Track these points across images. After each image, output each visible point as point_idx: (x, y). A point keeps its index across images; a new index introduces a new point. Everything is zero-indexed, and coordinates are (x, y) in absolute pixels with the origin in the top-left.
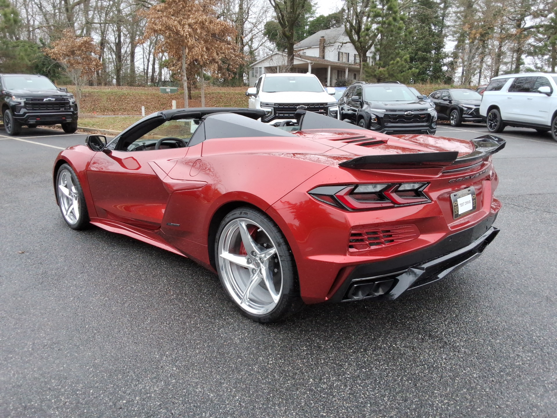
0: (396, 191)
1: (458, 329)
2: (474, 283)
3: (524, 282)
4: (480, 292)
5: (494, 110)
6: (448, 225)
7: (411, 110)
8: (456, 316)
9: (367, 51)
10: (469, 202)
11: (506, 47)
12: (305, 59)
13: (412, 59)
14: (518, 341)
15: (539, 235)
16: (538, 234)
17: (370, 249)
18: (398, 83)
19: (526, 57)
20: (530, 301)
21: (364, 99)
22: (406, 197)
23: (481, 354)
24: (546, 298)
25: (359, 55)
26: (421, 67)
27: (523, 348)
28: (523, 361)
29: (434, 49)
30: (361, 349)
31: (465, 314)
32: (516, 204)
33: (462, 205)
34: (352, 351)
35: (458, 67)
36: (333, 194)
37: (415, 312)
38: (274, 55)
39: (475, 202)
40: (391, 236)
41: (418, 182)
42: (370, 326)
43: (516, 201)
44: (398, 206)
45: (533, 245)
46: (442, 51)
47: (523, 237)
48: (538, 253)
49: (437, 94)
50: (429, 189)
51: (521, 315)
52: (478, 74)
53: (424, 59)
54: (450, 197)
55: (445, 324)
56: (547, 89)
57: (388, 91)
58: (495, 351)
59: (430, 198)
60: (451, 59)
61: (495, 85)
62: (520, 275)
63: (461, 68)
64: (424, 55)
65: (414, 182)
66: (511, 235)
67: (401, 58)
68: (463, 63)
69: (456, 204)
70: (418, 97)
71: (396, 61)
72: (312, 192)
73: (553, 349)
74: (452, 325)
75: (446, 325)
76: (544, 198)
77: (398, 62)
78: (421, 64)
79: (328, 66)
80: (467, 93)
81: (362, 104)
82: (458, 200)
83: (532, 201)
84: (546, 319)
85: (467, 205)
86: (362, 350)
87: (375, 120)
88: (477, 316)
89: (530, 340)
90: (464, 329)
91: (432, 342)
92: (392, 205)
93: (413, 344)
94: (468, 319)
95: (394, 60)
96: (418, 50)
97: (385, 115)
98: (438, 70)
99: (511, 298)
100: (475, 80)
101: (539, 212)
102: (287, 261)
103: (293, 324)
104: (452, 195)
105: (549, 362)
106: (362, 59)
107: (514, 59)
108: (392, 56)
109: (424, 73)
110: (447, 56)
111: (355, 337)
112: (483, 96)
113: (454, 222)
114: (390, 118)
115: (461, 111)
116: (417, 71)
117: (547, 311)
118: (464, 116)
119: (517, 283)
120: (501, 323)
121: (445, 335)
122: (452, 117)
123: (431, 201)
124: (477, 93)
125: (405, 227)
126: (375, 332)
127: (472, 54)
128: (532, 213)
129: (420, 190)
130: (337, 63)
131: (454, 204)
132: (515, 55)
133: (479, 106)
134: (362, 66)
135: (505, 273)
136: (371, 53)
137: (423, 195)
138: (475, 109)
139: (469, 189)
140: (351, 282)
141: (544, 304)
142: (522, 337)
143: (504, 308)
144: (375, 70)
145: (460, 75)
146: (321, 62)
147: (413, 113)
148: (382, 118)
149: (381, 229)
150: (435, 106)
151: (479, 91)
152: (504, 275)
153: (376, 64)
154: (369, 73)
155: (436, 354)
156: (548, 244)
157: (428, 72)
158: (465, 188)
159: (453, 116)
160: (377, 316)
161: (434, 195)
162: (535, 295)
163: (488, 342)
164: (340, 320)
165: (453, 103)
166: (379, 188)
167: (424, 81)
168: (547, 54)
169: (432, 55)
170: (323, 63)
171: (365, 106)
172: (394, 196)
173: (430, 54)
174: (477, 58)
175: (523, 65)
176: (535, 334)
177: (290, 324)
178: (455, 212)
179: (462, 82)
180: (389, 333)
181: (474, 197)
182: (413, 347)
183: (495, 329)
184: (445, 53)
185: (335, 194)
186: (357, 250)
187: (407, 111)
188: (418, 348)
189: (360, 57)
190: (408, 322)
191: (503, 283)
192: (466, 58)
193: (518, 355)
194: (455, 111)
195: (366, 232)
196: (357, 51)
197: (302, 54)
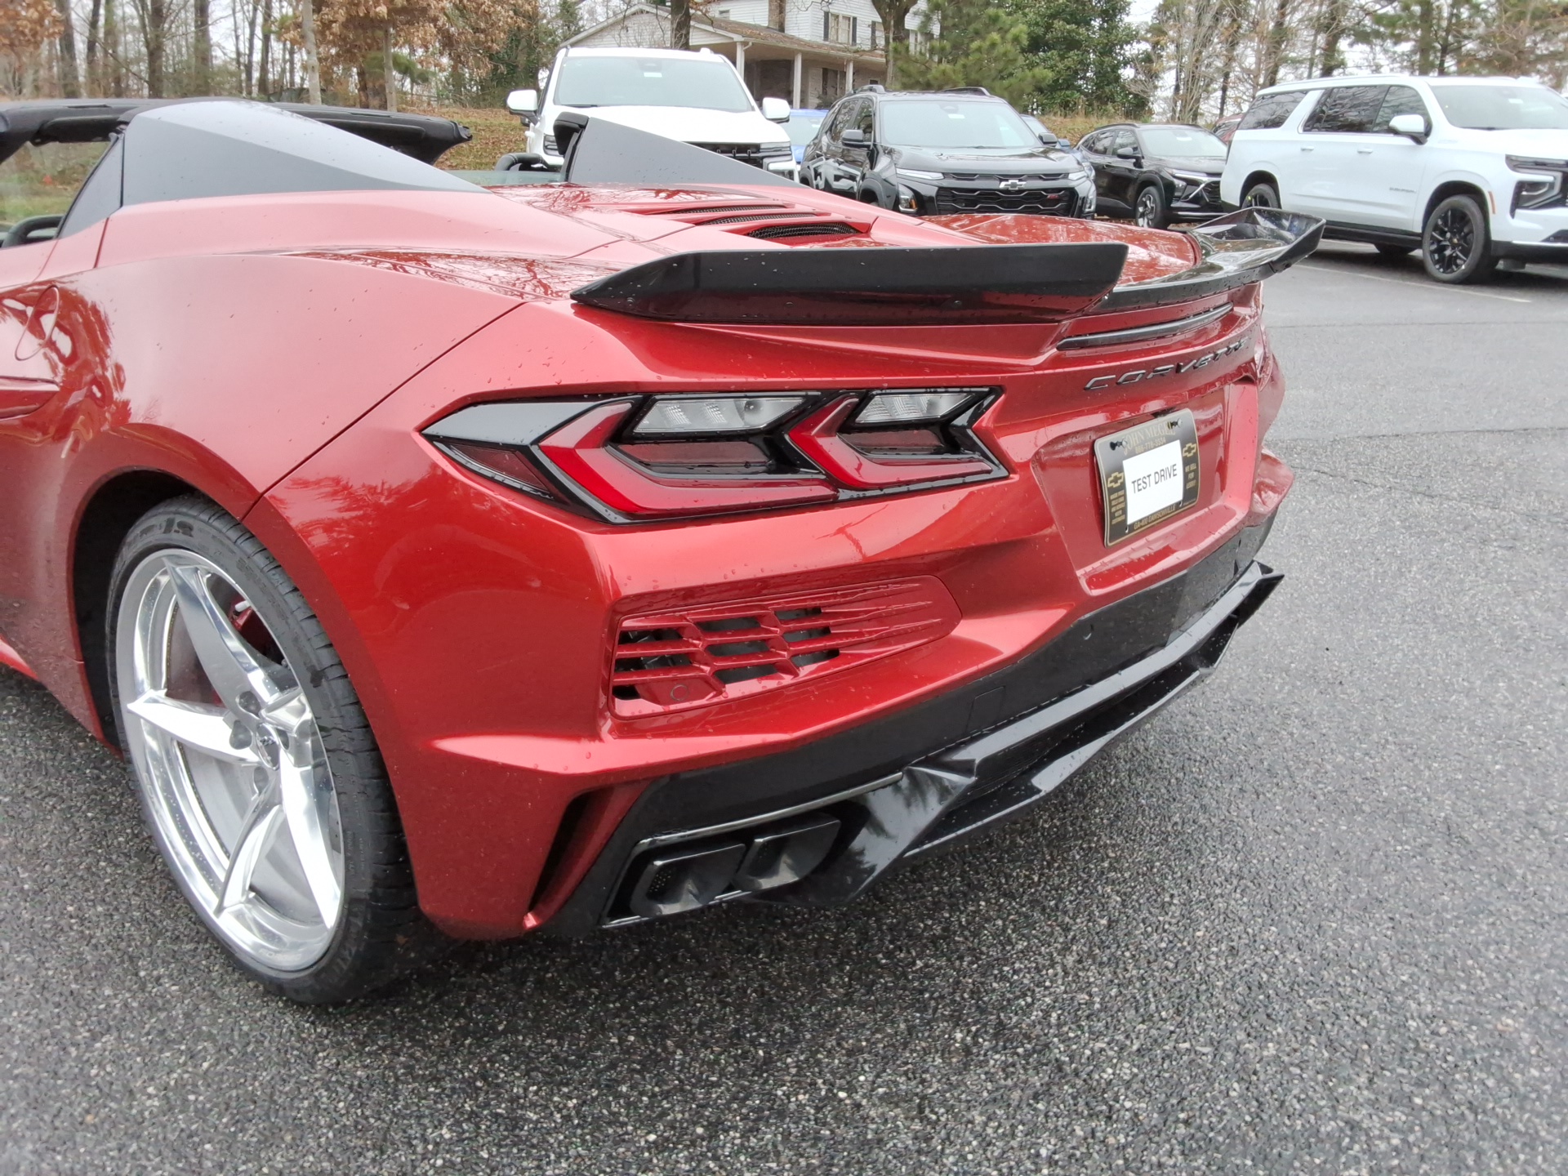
0: (847, 426)
1: (1114, 992)
2: (1183, 768)
3: (1361, 760)
4: (1204, 808)
5: (1262, 188)
6: (1079, 573)
7: (1019, 177)
8: (1109, 926)
9: (906, 11)
10: (1171, 472)
11: (1298, 16)
12: (726, 29)
13: (1036, 44)
14: (1349, 1043)
15: (1402, 574)
16: (1399, 569)
17: (721, 698)
18: (983, 94)
19: (1351, 45)
20: (1387, 842)
21: (878, 141)
22: (892, 457)
23: (1199, 1128)
24: (1441, 827)
25: (885, 23)
26: (1061, 66)
27: (1371, 1081)
28: (1373, 1156)
29: (1100, 16)
30: (695, 1124)
31: (1145, 914)
32: (1326, 470)
33: (1141, 484)
34: (652, 1137)
35: (1164, 70)
36: (527, 442)
37: (953, 908)
38: (634, 14)
39: (1196, 471)
40: (825, 631)
41: (947, 387)
42: (762, 993)
43: (1324, 460)
44: (855, 494)
45: (1385, 611)
46: (1121, 20)
47: (1350, 584)
48: (1404, 640)
49: (1099, 140)
50: (1000, 416)
51: (1356, 913)
52: (1219, 94)
53: (1071, 44)
54: (1093, 453)
55: (1064, 968)
56: (1413, 122)
57: (952, 116)
58: (1260, 1104)
59: (1003, 460)
60: (1145, 46)
61: (1264, 115)
62: (1347, 729)
63: (1173, 73)
64: (1069, 32)
65: (932, 388)
66: (1311, 577)
67: (1003, 31)
68: (1179, 58)
69: (1116, 480)
70: (1041, 138)
71: (988, 43)
72: (441, 428)
73: (1491, 1083)
74: (1092, 974)
75: (1066, 973)
76: (1412, 449)
77: (993, 45)
78: (1062, 58)
79: (794, 52)
80: (1186, 136)
81: (873, 157)
82: (1127, 464)
83: (1373, 458)
84: (1451, 929)
85: (1163, 483)
86: (700, 1130)
87: (911, 207)
88: (1189, 921)
89: (1395, 1037)
90: (1134, 990)
91: (1005, 1067)
92: (824, 491)
93: (923, 1081)
94: (1155, 937)
95: (984, 39)
96: (1053, 16)
97: (941, 189)
98: (1108, 77)
99: (1317, 834)
100: (1209, 107)
101: (1397, 495)
102: (354, 754)
103: (438, 998)
104: (1102, 445)
105: (1479, 1154)
106: (891, 36)
107: (1318, 52)
108: (977, 25)
109: (1069, 85)
110: (1132, 37)
111: (685, 1054)
112: (1229, 144)
113: (1106, 559)
114: (955, 199)
115: (1169, 187)
116: (1050, 75)
117: (1453, 890)
118: (1175, 205)
119: (1337, 767)
120: (1283, 952)
121: (1059, 1026)
122: (1141, 209)
123: (1003, 472)
124: (1213, 139)
125: (892, 587)
126: (777, 1026)
127: (1204, 30)
128: (1375, 498)
129: (961, 421)
130: (820, 46)
131: (1107, 485)
132: (1322, 39)
133: (1219, 175)
134: (891, 55)
135: (1295, 726)
136: (915, 14)
137: (973, 447)
138: (1208, 185)
139: (1171, 417)
140: (638, 850)
141: (1437, 853)
142: (1364, 1023)
143: (1292, 878)
144: (928, 69)
145: (1170, 93)
146: (774, 40)
147: (1023, 184)
148: (931, 199)
149: (775, 603)
150: (1093, 173)
151: (1219, 132)
152: (1292, 734)
153: (932, 51)
154: (909, 76)
155: (1013, 1136)
156: (1433, 608)
157: (1081, 82)
158: (1156, 414)
159: (1146, 206)
160: (803, 935)
161: (1020, 445)
162: (1403, 817)
163: (1230, 1056)
164: (644, 966)
165: (1147, 166)
166: (768, 411)
167: (1067, 107)
168: (1407, 39)
169: (1094, 33)
170: (781, 45)
171: (883, 162)
172: (836, 448)
173: (1088, 30)
174: (1217, 45)
175: (1341, 70)
176: (1413, 1006)
177: (424, 997)
178: (1113, 516)
179: (1174, 111)
180: (835, 1025)
181: (1189, 450)
182: (923, 1098)
183: (1260, 986)
184: (1128, 27)
185: (537, 441)
186: (658, 708)
187: (1004, 177)
188: (943, 1103)
189: (887, 29)
190: (919, 964)
191: (1288, 768)
192: (1187, 42)
193: (1353, 1125)
194: (1152, 189)
195: (699, 624)
196: (879, 9)
197: (717, 15)
